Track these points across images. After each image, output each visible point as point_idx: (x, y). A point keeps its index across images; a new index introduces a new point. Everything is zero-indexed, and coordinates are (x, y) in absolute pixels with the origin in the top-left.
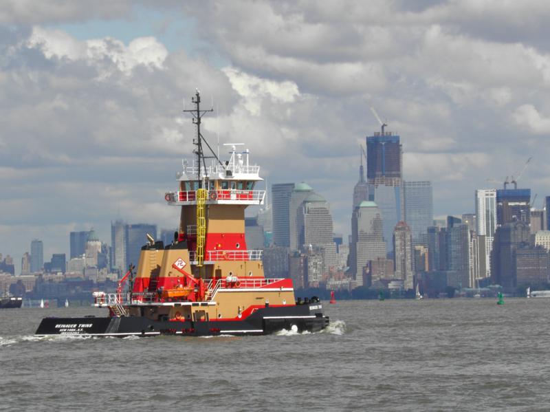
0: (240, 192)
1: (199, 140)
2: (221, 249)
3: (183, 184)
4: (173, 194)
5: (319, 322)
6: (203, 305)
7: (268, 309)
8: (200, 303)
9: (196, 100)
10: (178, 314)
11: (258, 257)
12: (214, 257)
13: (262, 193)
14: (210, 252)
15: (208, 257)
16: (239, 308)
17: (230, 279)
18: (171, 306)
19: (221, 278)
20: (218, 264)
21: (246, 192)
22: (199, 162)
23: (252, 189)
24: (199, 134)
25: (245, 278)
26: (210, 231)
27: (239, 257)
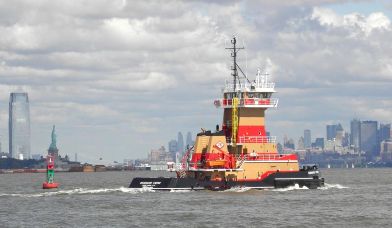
0: (260, 99)
1: (235, 67)
2: (248, 135)
3: (225, 94)
4: (219, 101)
5: (315, 182)
6: (233, 171)
7: (279, 174)
8: (231, 170)
9: (233, 42)
10: (217, 176)
11: (274, 140)
12: (242, 141)
13: (276, 100)
14: (240, 137)
15: (239, 141)
16: (259, 173)
17: (252, 155)
18: (212, 172)
19: (247, 154)
20: (245, 145)
21: (265, 100)
22: (235, 81)
23: (270, 98)
24: (235, 63)
25: (264, 154)
26: (240, 124)
27: (259, 141)
